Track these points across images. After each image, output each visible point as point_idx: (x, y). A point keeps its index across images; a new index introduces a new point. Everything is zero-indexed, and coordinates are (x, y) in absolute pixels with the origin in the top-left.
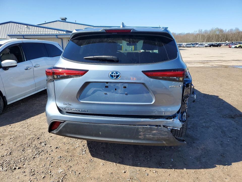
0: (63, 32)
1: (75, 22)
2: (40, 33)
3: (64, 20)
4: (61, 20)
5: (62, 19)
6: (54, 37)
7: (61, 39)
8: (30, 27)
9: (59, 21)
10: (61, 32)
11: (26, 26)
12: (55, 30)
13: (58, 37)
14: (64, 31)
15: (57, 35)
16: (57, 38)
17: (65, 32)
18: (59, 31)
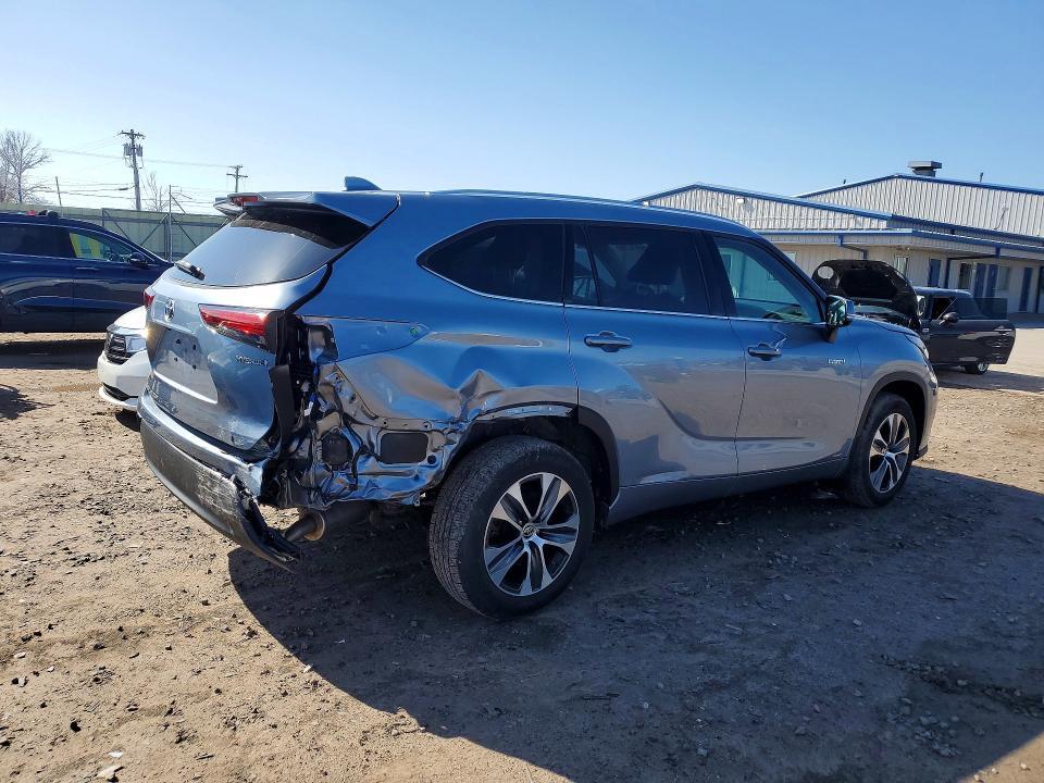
0: (875, 222)
1: (976, 180)
2: (765, 227)
3: (927, 172)
4: (910, 172)
5: (918, 169)
6: (830, 241)
7: (862, 250)
8: (755, 201)
9: (900, 177)
10: (867, 224)
11: (741, 201)
12: (845, 216)
13: (847, 242)
14: (880, 218)
15: (841, 236)
16: (842, 245)
17: (883, 224)
18: (860, 219)
